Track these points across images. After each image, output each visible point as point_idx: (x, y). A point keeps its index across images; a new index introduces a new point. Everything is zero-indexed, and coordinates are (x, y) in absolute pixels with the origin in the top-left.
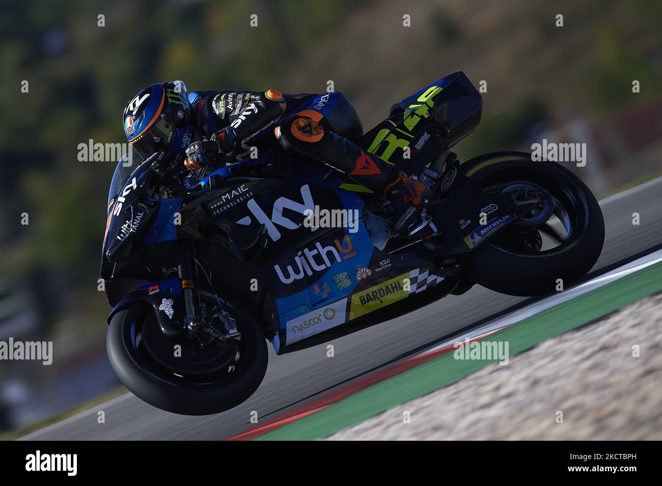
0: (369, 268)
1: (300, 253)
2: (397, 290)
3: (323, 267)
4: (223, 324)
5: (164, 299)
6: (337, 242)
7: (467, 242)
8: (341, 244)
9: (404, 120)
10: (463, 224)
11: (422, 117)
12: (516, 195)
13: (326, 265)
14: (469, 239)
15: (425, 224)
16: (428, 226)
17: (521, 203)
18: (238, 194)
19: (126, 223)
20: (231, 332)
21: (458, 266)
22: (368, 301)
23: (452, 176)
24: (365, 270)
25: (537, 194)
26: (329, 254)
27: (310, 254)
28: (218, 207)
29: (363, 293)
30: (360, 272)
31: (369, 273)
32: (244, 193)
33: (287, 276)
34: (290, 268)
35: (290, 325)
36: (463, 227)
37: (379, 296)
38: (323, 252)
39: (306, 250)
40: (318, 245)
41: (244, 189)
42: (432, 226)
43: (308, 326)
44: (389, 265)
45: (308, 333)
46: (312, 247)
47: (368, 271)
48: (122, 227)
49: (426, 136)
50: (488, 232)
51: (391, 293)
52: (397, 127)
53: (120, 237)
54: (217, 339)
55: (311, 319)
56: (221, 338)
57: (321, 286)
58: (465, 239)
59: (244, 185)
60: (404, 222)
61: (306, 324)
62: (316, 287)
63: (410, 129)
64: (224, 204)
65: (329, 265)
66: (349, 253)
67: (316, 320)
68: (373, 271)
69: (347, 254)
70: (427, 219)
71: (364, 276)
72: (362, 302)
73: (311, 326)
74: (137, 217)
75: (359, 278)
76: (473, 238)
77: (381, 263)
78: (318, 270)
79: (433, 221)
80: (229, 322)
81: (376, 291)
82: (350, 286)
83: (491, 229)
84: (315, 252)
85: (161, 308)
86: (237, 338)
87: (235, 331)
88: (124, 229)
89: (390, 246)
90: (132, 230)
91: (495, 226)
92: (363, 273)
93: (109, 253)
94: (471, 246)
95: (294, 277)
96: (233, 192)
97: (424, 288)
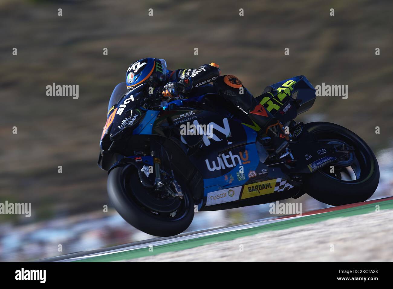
0: (256, 172)
1: (220, 155)
2: (269, 188)
3: (231, 166)
4: (175, 187)
5: (144, 166)
6: (240, 153)
7: (309, 168)
8: (243, 155)
9: (278, 94)
10: (307, 157)
11: (287, 94)
12: (336, 147)
13: (233, 165)
14: (311, 166)
15: (287, 153)
16: (289, 155)
17: (339, 151)
18: (189, 115)
19: (125, 120)
20: (179, 193)
21: (301, 181)
22: (253, 190)
23: (300, 130)
24: (253, 172)
25: (348, 148)
26: (236, 159)
27: (225, 157)
28: (177, 121)
29: (251, 185)
30: (250, 173)
31: (255, 175)
32: (192, 116)
33: (212, 167)
34: (214, 163)
35: (210, 195)
36: (307, 159)
37: (258, 189)
38: (233, 158)
39: (223, 155)
40: (230, 153)
41: (193, 113)
42: (291, 155)
43: (219, 197)
44: (266, 173)
45: (218, 202)
46: (227, 154)
47: (255, 173)
48: (122, 122)
49: (289, 106)
50: (321, 164)
51: (265, 189)
52: (273, 97)
53: (121, 127)
54: (170, 195)
55: (221, 194)
56: (173, 195)
57: (229, 177)
58: (308, 166)
59: (193, 111)
60: (282, 149)
61: (218, 196)
62: (226, 177)
63: (281, 100)
64: (181, 120)
65: (235, 165)
66: (246, 161)
67: (224, 195)
68: (257, 174)
69: (245, 161)
70: (289, 151)
71: (253, 176)
72: (249, 190)
73: (220, 198)
74: (134, 117)
75: (250, 176)
76: (313, 166)
77: (262, 171)
78: (228, 167)
79: (292, 153)
80: (178, 187)
81: (257, 186)
82: (244, 180)
83: (323, 163)
84: (228, 156)
85: (142, 170)
86: (180, 197)
87: (181, 193)
88: (124, 122)
89: (267, 162)
90: (130, 124)
91: (325, 162)
92: (252, 174)
93: (111, 136)
94: (311, 171)
95: (215, 168)
96: (187, 113)
97: (282, 190)
